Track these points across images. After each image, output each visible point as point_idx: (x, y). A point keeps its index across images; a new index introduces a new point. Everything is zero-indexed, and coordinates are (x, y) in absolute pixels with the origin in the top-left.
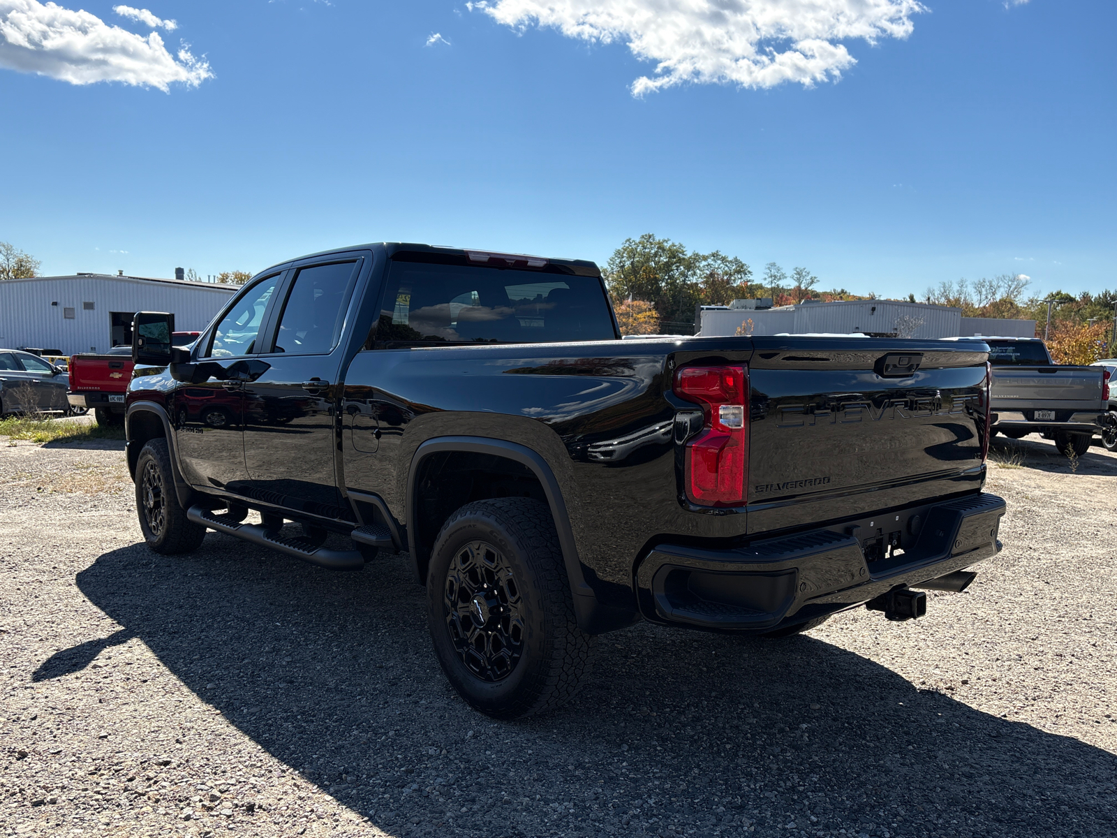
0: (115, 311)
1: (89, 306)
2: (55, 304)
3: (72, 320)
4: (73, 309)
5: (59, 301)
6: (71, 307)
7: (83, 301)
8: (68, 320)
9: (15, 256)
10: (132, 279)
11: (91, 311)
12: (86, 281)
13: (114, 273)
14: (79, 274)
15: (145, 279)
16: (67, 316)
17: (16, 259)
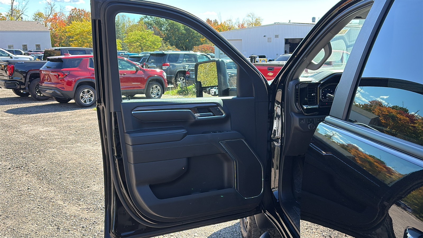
0: (286, 38)
1: (277, 36)
2: (265, 36)
3: (270, 43)
4: (271, 38)
5: (266, 35)
6: (270, 37)
7: (275, 34)
8: (269, 43)
9: (255, 18)
10: (294, 24)
11: (277, 38)
12: (276, 25)
13: (287, 22)
14: (275, 23)
15: (299, 23)
16: (269, 41)
17: (256, 19)
